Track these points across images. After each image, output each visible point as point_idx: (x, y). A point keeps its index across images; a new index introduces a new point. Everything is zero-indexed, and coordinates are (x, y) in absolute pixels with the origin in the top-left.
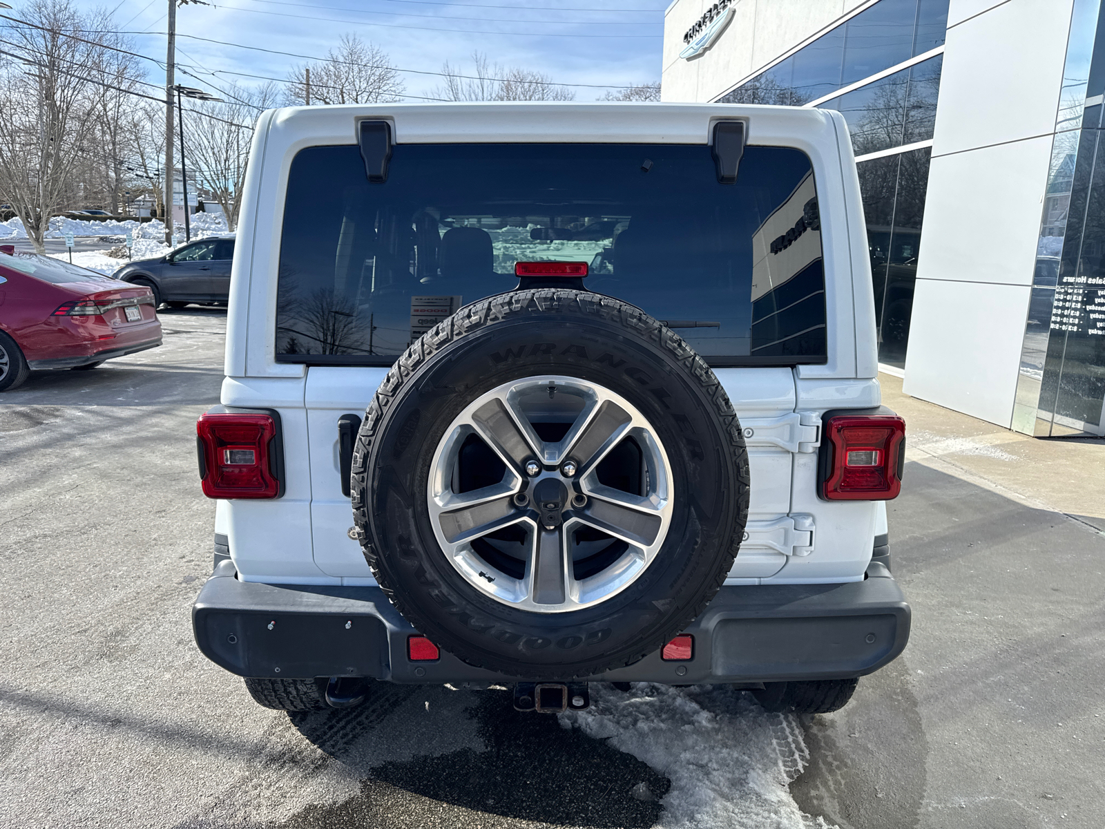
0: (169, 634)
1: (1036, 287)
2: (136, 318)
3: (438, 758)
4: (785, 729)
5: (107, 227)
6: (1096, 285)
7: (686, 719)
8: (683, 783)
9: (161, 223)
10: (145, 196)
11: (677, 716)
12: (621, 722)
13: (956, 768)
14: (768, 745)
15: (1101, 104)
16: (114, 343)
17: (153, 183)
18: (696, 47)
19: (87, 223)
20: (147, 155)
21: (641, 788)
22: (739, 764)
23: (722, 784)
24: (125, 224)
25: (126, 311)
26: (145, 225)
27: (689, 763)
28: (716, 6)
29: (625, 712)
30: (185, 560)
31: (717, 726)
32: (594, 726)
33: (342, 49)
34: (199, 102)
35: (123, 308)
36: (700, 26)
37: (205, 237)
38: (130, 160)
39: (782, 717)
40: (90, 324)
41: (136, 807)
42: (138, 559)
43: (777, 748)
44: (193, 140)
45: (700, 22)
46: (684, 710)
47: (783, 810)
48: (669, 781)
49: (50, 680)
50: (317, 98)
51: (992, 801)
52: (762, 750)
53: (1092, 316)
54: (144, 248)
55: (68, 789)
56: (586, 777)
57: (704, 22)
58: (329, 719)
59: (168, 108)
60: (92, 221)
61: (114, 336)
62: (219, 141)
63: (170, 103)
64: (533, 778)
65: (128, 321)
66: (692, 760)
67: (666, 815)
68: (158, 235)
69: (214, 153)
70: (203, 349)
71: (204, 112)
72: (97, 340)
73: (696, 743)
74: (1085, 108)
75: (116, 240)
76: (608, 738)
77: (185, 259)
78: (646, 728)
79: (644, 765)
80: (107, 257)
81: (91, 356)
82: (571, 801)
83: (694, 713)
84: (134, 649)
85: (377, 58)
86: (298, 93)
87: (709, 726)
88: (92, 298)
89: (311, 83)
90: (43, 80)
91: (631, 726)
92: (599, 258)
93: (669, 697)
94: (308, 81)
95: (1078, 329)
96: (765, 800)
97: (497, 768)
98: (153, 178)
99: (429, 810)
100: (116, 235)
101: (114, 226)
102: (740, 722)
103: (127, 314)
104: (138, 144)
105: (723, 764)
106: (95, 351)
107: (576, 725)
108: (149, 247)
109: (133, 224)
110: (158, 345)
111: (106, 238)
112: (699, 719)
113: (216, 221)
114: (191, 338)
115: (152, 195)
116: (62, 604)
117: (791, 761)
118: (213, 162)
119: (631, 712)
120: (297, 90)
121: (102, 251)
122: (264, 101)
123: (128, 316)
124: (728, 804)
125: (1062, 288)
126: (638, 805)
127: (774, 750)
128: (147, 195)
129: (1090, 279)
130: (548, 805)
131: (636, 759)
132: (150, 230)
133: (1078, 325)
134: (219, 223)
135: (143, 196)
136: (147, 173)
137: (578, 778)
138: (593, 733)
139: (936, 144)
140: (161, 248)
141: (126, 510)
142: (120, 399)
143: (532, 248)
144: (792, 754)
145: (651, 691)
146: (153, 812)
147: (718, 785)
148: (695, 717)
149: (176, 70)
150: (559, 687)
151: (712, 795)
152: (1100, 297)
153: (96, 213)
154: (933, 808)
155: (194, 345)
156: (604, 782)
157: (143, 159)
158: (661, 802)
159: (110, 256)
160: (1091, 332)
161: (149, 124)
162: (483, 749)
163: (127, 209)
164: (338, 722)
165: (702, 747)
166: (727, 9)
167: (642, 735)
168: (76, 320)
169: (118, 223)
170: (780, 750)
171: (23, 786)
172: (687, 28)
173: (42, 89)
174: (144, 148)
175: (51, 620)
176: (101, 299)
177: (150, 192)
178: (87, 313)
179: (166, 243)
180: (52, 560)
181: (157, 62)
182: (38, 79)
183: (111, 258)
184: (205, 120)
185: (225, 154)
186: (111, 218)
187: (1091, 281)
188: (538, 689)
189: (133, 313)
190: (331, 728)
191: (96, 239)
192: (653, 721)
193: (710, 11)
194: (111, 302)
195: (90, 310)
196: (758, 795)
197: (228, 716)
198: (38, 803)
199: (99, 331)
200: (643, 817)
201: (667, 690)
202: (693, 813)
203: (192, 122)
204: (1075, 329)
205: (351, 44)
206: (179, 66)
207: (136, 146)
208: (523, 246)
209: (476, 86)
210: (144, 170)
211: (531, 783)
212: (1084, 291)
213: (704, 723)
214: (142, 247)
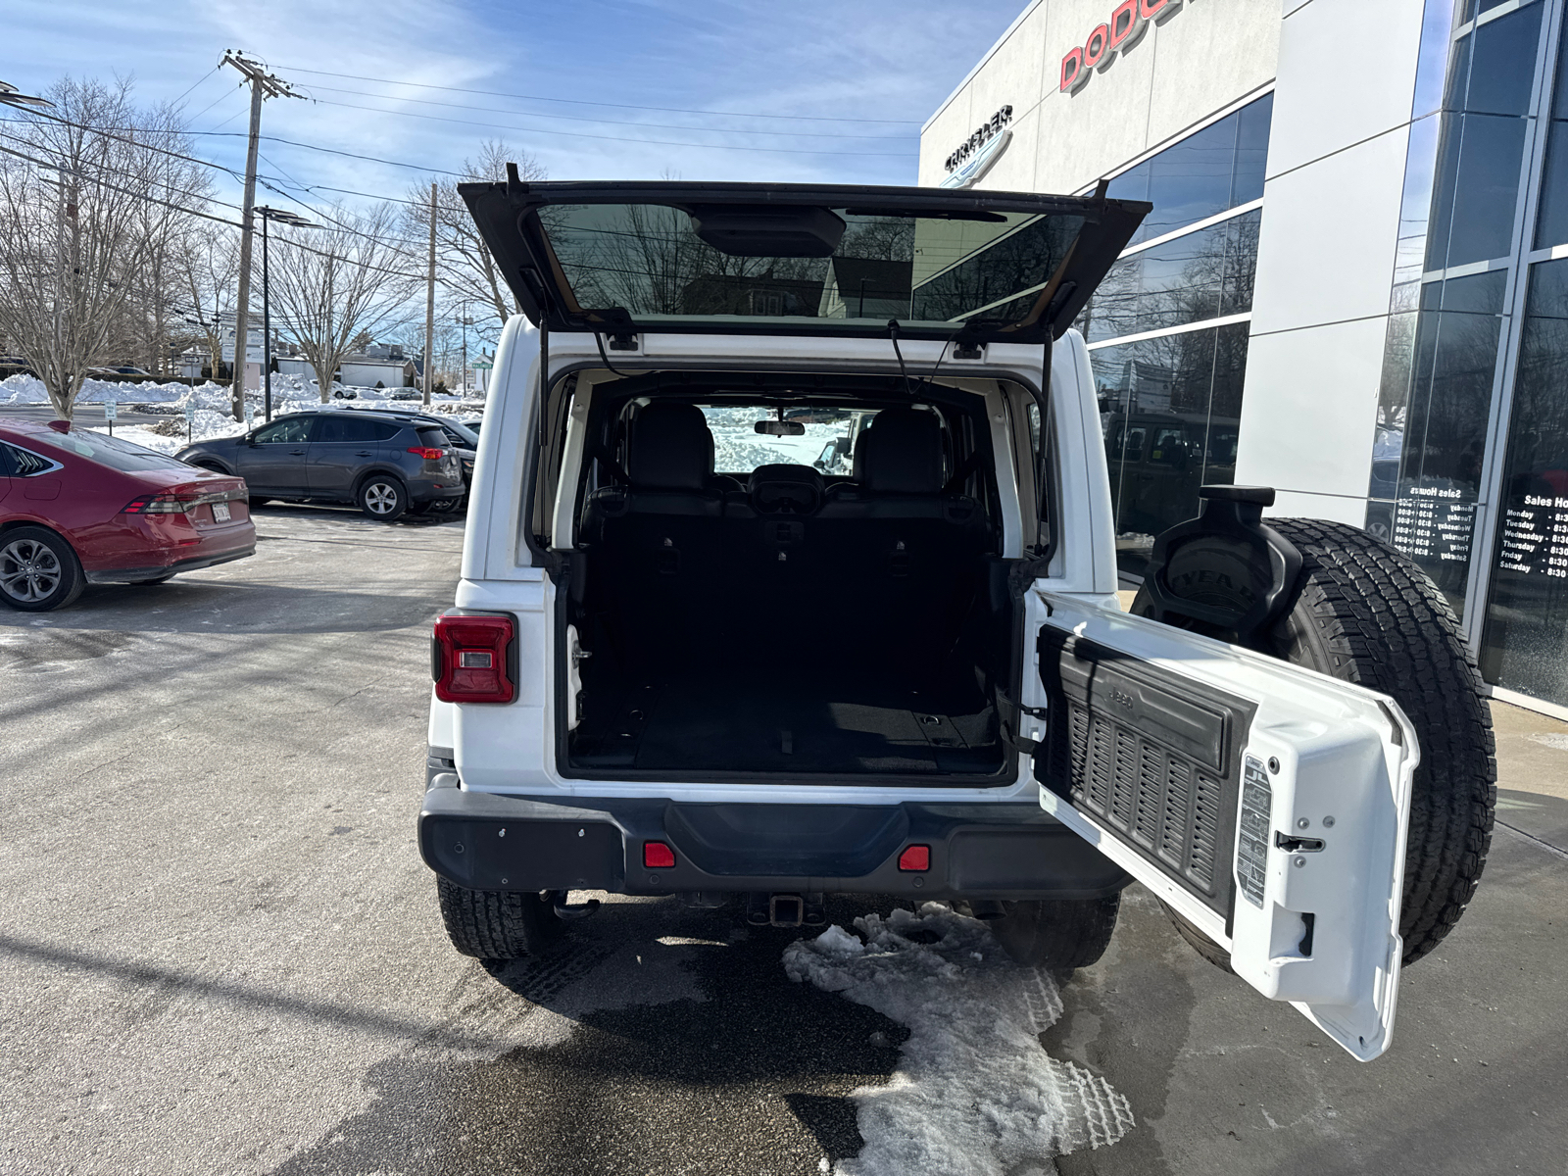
0: (330, 886)
1: (1372, 499)
2: (225, 518)
3: (655, 1007)
4: (1038, 984)
5: (142, 390)
6: (1448, 499)
7: (929, 971)
8: (924, 1031)
9: (217, 386)
10: (195, 349)
11: (919, 969)
12: (857, 975)
13: (1221, 1020)
14: (1018, 997)
15: (1441, 281)
16: (198, 550)
17: (208, 332)
18: (961, 177)
19: (114, 384)
20: (202, 292)
21: (878, 1037)
22: (985, 1013)
23: (966, 1031)
24: (167, 388)
25: (214, 509)
26: (196, 389)
27: (931, 1012)
28: (987, 127)
29: (861, 966)
30: (331, 810)
31: (963, 979)
32: (826, 977)
33: (483, 159)
34: (287, 227)
35: (211, 505)
36: (966, 150)
37: (292, 410)
38: (178, 299)
39: (1036, 972)
40: (169, 526)
41: (330, 1047)
42: (275, 807)
43: (1029, 1000)
44: (278, 277)
45: (966, 145)
46: (927, 964)
47: (1029, 1054)
48: (909, 1030)
49: (202, 929)
50: (447, 224)
51: (1254, 1049)
52: (1011, 1003)
53: (1445, 537)
54: (203, 422)
55: (251, 1030)
56: (818, 1025)
57: (972, 145)
58: (529, 970)
59: (244, 235)
60: (121, 383)
61: (199, 540)
62: (313, 280)
63: (247, 227)
64: (760, 1027)
65: (215, 522)
66: (934, 1010)
67: (905, 1060)
68: (217, 404)
69: (305, 297)
70: (301, 561)
71: (294, 241)
72: (177, 547)
73: (939, 994)
74: (1423, 284)
75: (157, 409)
76: (843, 990)
77: (270, 440)
78: (884, 979)
79: (882, 1016)
80: (152, 433)
81: (169, 567)
82: (802, 1047)
83: (938, 966)
84: (292, 900)
85: (531, 172)
86: (421, 216)
87: (955, 978)
88: (173, 491)
89: (439, 204)
90: (65, 190)
91: (868, 979)
92: (831, 449)
93: (911, 952)
94: (434, 200)
95: (1429, 553)
96: (1012, 1046)
97: (721, 1017)
98: (210, 325)
99: (650, 1053)
100: (156, 402)
101: (152, 390)
102: (990, 975)
103: (215, 512)
104: (190, 277)
105: (969, 1014)
106: (174, 561)
107: (807, 978)
108: (211, 422)
109: (179, 387)
110: (250, 554)
111: (143, 406)
112: (944, 972)
113: (296, 386)
114: (282, 546)
115: (206, 348)
116: (195, 853)
117: (1043, 1013)
118: (304, 308)
119: (869, 965)
120: (419, 212)
121: (145, 426)
122: (377, 228)
123: (216, 516)
124: (972, 1049)
125: (1409, 502)
126: (875, 1052)
127: (1025, 1002)
128: (197, 347)
129: (1441, 491)
130: (777, 1050)
131: (873, 1010)
132: (204, 397)
133: (1429, 548)
134: (299, 388)
135: (192, 349)
136: (201, 318)
137: (810, 1027)
138: (826, 984)
139: (1256, 318)
140: (227, 423)
141: (247, 754)
142: (207, 622)
143: (739, 432)
144: (1044, 1006)
145: (891, 947)
146: (349, 1051)
147: (962, 1032)
148: (939, 970)
149: (257, 183)
150: (795, 899)
151: (955, 1040)
152: (1452, 514)
153: (126, 371)
154: (1191, 1055)
155: (288, 556)
156: (839, 1031)
157: (195, 297)
158: (900, 1048)
159: (157, 433)
160: (1444, 556)
161: (207, 251)
162: (705, 999)
163: (170, 367)
164: (540, 973)
165: (946, 998)
166: (1001, 131)
167: (880, 986)
168: (151, 519)
169: (158, 386)
170: (1031, 1003)
171: (200, 1027)
172: (950, 151)
173: (62, 200)
174: (199, 284)
175: (188, 870)
176: (185, 492)
177: (203, 343)
178: (165, 510)
179: (233, 416)
180: (170, 807)
181: (233, 173)
182: (58, 188)
183: (158, 436)
184: (295, 252)
185: (320, 299)
186: (148, 379)
187: (1442, 493)
188: (774, 900)
189: (222, 512)
190: (532, 978)
191: (129, 408)
192: (892, 973)
193: (980, 132)
194: (196, 497)
195: (168, 507)
196: (1005, 1042)
197: (415, 966)
198: (221, 1042)
199: (179, 534)
200: (880, 1062)
201: (909, 945)
202: (934, 1057)
203: (277, 254)
204: (1426, 552)
205: (495, 153)
206: (262, 179)
207: (188, 280)
208: (727, 429)
209: (666, 217)
210: (197, 313)
211: (758, 1031)
212: (1434, 506)
213: (949, 975)
214: (202, 421)
